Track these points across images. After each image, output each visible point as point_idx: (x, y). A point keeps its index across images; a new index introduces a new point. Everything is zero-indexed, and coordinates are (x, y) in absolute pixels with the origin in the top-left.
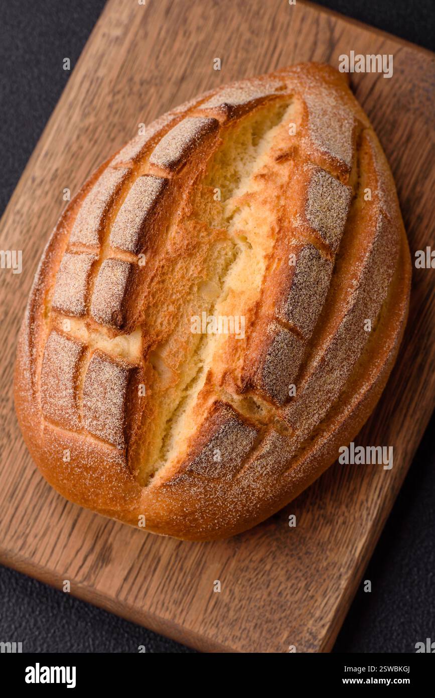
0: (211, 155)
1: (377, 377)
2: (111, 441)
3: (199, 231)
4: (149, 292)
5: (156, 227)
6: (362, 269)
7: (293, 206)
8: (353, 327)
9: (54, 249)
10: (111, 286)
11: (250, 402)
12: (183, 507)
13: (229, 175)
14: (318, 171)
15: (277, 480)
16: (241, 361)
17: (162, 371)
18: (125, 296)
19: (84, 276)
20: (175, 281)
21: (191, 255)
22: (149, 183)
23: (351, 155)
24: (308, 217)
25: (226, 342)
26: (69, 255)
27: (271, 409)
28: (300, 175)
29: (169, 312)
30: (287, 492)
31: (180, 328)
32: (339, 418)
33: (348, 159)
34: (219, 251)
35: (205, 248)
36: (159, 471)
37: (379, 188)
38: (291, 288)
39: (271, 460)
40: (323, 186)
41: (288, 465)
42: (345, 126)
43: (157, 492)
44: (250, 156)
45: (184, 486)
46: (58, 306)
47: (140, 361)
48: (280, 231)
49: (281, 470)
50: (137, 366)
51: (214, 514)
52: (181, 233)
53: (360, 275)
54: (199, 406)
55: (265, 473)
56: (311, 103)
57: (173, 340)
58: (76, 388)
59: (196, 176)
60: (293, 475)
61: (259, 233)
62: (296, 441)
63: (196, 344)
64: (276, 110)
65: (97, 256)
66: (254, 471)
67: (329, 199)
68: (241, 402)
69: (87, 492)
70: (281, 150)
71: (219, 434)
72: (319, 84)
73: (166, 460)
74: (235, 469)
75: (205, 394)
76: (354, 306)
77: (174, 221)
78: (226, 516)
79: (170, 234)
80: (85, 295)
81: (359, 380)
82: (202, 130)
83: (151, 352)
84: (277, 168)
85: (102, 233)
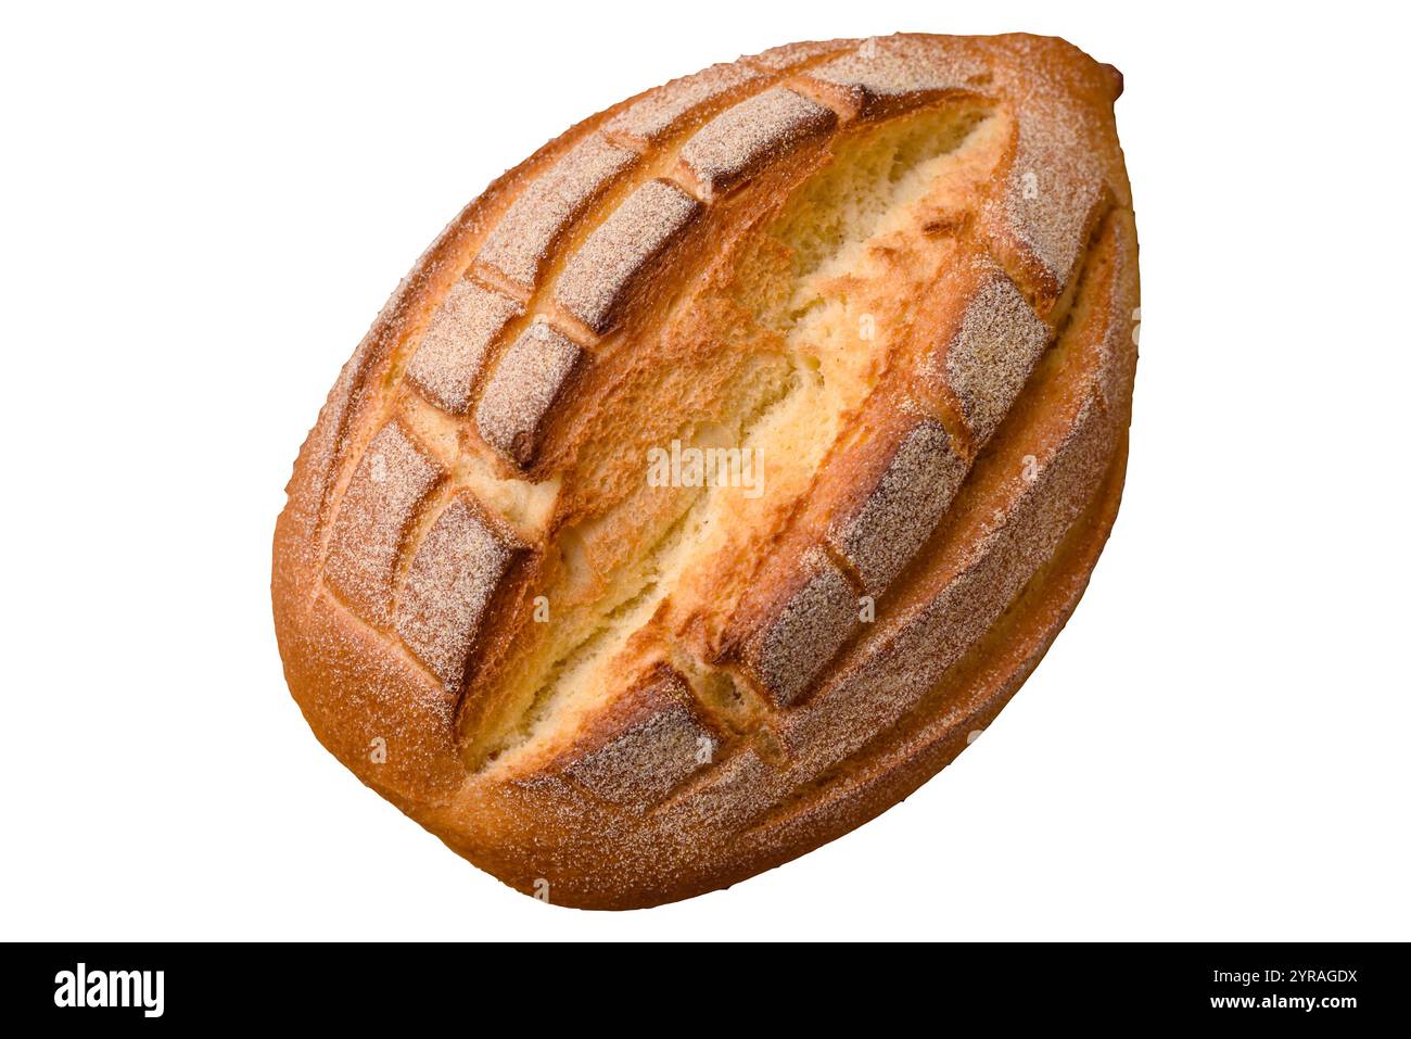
0: (802, 181)
1: (982, 705)
2: (439, 670)
3: (733, 324)
4: (599, 414)
5: (652, 292)
6: (1021, 493)
7: (928, 331)
8: (967, 599)
9: (443, 258)
10: (530, 378)
11: (725, 682)
12: (534, 834)
13: (824, 226)
14: (998, 278)
15: (727, 840)
16: (733, 602)
17: (577, 568)
18: (550, 408)
19: (484, 337)
20: (656, 405)
21: (701, 366)
22: (667, 200)
23: (1072, 261)
24: (950, 364)
25: (716, 554)
26: (468, 285)
27: (760, 708)
28: (962, 274)
29: (625, 463)
30: (740, 865)
31: (636, 500)
32: (884, 759)
33: (1064, 269)
34: (757, 373)
35: (733, 359)
36: (511, 750)
37: (1105, 341)
38: (872, 493)
39: (728, 801)
40: (997, 310)
41: (759, 819)
42: (1079, 198)
43: (494, 790)
44: (878, 199)
45: (548, 797)
46: (418, 377)
47: (541, 539)
48: (889, 372)
49: (741, 825)
50: (531, 546)
51: (589, 865)
52: (697, 317)
53: (1014, 505)
54: (626, 659)
55: (710, 821)
56: (1028, 128)
57: (615, 517)
58: (401, 547)
59: (759, 215)
60: (762, 841)
61: (845, 363)
62: (788, 780)
63: (658, 538)
64: (957, 121)
65: (522, 307)
66: (689, 811)
67: (1000, 339)
68: (707, 677)
69: (360, 743)
70: (940, 210)
71: (645, 727)
72: (1056, 93)
73: (530, 735)
74: (656, 797)
75: (644, 641)
76: (982, 562)
77: (691, 290)
78: (610, 875)
79: (675, 310)
80: (476, 376)
81: (946, 699)
82: (800, 126)
83: (566, 528)
84: (922, 244)
85: (545, 267)
